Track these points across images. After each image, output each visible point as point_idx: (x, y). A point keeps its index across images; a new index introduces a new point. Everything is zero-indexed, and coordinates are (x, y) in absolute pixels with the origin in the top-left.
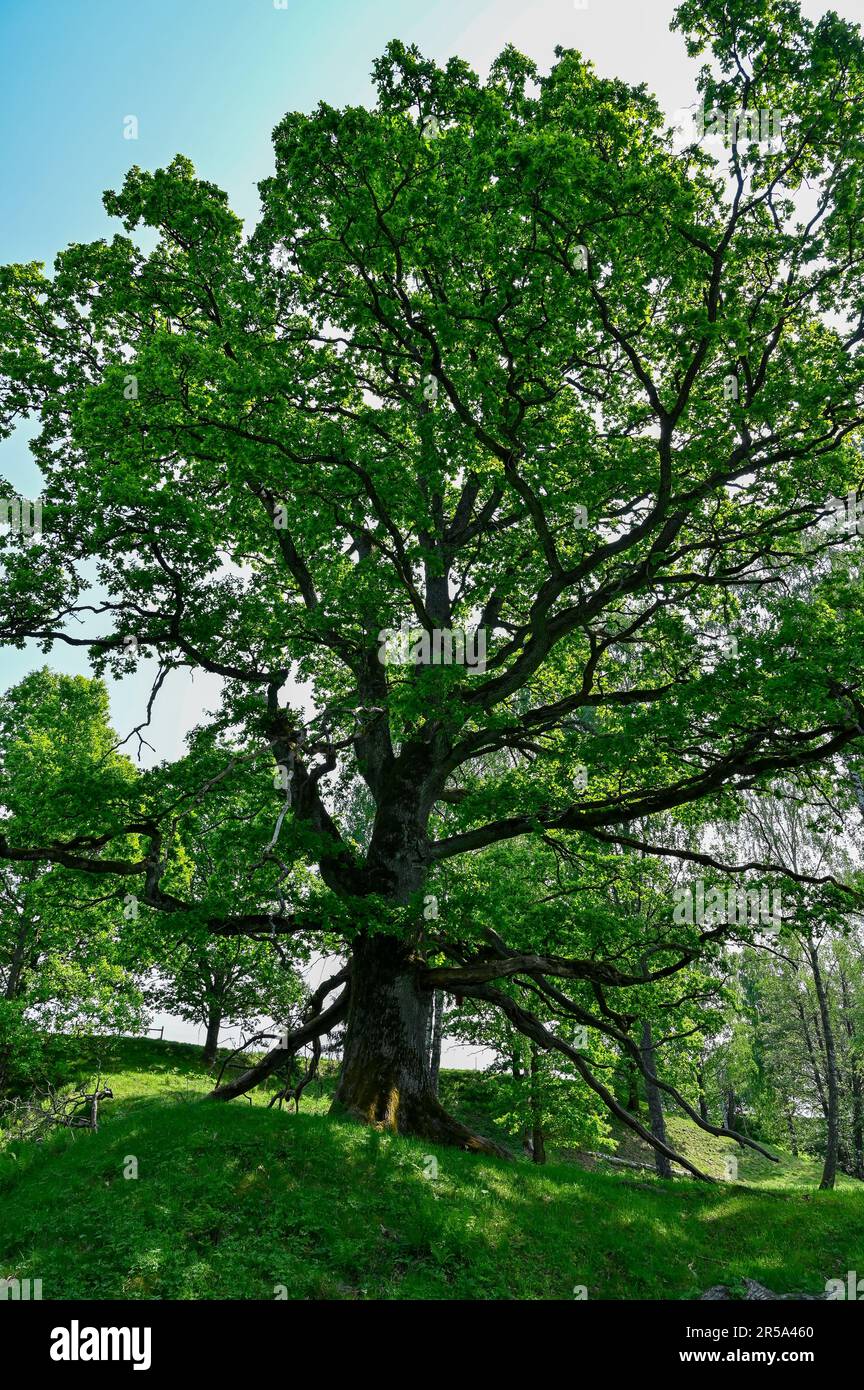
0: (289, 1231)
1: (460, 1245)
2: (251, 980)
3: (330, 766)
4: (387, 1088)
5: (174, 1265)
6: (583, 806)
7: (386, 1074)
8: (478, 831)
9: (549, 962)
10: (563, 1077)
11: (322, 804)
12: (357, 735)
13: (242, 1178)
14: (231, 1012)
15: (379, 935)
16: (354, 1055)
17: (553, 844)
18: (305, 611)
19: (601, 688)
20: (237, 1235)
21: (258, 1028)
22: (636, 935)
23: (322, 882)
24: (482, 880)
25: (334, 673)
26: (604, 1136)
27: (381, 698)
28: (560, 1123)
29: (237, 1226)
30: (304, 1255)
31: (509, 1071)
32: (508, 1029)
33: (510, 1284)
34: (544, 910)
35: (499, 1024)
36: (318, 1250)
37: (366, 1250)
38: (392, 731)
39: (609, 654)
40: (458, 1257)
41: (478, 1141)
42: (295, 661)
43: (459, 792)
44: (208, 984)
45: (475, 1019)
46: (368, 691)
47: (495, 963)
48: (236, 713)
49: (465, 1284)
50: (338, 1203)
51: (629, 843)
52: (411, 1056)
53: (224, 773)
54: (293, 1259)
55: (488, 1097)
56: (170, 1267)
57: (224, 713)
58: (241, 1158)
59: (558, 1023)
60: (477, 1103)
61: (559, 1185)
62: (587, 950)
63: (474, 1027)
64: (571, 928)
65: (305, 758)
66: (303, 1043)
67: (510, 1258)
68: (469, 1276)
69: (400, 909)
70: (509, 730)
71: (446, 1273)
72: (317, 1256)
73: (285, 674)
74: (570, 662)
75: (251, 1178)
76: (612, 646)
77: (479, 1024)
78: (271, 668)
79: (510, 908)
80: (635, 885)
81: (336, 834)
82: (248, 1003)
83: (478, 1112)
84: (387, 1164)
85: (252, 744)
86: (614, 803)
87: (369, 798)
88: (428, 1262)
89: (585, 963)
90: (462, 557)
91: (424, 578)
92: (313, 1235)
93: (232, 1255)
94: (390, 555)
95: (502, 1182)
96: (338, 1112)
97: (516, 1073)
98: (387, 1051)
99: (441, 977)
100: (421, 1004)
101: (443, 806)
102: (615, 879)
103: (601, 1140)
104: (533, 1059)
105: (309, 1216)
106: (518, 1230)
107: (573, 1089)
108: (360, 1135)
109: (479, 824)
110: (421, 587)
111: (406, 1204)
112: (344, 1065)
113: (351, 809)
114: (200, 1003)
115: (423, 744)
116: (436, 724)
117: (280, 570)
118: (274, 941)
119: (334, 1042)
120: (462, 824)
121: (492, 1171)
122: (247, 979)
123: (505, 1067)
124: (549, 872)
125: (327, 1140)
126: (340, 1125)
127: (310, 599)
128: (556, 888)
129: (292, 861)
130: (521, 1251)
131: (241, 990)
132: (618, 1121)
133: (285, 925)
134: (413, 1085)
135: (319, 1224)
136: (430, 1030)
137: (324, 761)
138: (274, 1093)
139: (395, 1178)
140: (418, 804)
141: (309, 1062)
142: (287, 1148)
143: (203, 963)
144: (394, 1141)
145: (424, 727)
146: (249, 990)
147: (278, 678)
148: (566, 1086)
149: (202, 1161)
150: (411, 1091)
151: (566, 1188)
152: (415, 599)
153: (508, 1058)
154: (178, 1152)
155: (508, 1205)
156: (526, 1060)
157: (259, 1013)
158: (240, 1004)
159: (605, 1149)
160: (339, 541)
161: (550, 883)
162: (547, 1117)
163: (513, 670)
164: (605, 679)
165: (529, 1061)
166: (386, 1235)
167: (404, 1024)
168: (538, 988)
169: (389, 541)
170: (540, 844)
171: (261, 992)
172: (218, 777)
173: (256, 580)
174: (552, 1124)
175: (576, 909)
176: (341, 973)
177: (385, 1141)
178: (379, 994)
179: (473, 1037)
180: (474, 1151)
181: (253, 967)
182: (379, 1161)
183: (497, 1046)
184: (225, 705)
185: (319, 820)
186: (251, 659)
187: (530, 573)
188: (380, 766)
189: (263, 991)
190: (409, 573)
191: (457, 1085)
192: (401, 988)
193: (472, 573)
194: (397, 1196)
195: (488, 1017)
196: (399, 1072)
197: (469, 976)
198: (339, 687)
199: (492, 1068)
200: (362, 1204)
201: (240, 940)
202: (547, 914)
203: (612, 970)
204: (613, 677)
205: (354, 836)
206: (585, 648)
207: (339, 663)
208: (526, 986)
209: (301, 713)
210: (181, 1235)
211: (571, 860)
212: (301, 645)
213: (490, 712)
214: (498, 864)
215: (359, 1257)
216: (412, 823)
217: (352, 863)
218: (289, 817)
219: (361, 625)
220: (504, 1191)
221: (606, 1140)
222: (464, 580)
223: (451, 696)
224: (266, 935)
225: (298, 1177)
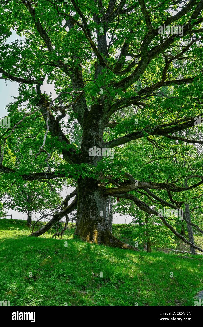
0: (60, 276)
1: (120, 277)
2: (42, 197)
3: (63, 115)
4: (93, 229)
5: (21, 287)
6: (162, 126)
7: (92, 225)
8: (122, 137)
9: (151, 184)
10: (157, 224)
11: (61, 131)
12: (73, 102)
13: (43, 260)
14: (36, 208)
15: (86, 178)
16: (80, 219)
17: (152, 142)
18: (48, 54)
19: (169, 79)
20: (42, 278)
21: (46, 213)
22: (184, 173)
23: (65, 161)
24: (125, 156)
25: (63, 79)
26: (172, 243)
27: (82, 88)
28: (157, 239)
29: (42, 275)
30: (66, 283)
31: (138, 224)
32: (137, 209)
33: (138, 288)
34: (149, 166)
35: (133, 208)
36: (71, 281)
37: (87, 280)
38: (87, 101)
39: (173, 65)
40: (119, 281)
41: (126, 246)
42: (46, 75)
43: (115, 123)
44: (26, 199)
45: (125, 207)
46: (76, 85)
47: (130, 186)
48: (25, 97)
49: (122, 289)
50: (77, 266)
51: (182, 140)
52: (100, 219)
53: (22, 120)
54: (63, 284)
55: (130, 232)
56: (20, 288)
57: (20, 97)
58: (42, 254)
59: (155, 206)
60: (126, 235)
61: (155, 258)
62: (165, 180)
63: (124, 209)
64: (159, 172)
65: (54, 113)
66: (62, 217)
67: (138, 281)
68: (124, 286)
69: (94, 168)
70: (132, 98)
71: (115, 286)
72: (71, 283)
73: (42, 80)
74: (157, 69)
75: (46, 260)
76: (174, 61)
77: (126, 208)
78: (37, 77)
79: (136, 166)
80: (183, 155)
81: (68, 142)
82: (41, 205)
83: (127, 238)
84: (94, 254)
85: (32, 109)
86: (175, 124)
87: (80, 128)
88: (109, 283)
89: (164, 184)
90: (112, 26)
91: (96, 37)
92: (68, 276)
93: (41, 283)
94: (81, 27)
95: (135, 258)
96: (76, 238)
97: (140, 224)
98: (92, 217)
99: (111, 192)
100: (103, 201)
101: (109, 129)
102: (176, 154)
103: (171, 244)
104: (146, 219)
105: (67, 271)
106: (140, 272)
107: (161, 228)
108: (84, 245)
109: (123, 135)
110: (95, 40)
111: (101, 266)
112: (77, 223)
113: (74, 133)
114: (23, 206)
115: (99, 105)
116: (104, 97)
117: (37, 36)
118: (47, 182)
119: (74, 217)
120: (116, 135)
121: (131, 254)
122: (40, 197)
123: (136, 222)
124: (151, 152)
125: (72, 247)
126: (76, 242)
127: (50, 48)
128: (153, 158)
129: (52, 152)
130: (141, 278)
131: (38, 201)
132: (177, 238)
133: (51, 175)
134: (102, 228)
135: (70, 273)
136: (108, 211)
137: (61, 114)
138: (53, 234)
139: (97, 258)
140: (99, 129)
141: (65, 223)
142: (58, 250)
143: (23, 192)
144: (96, 246)
145: (99, 98)
146: (41, 200)
147: (40, 82)
148: (158, 227)
149: (28, 255)
150: (101, 230)
151: (157, 259)
152: (93, 45)
153: (137, 219)
154: (19, 253)
155: (137, 264)
156: (144, 219)
157: (46, 208)
158: (39, 205)
159: (172, 247)
160: (60, 22)
161: (151, 157)
162: (151, 238)
163: (134, 73)
164: (171, 75)
165: (145, 219)
166: (94, 275)
167: (98, 209)
168: (147, 194)
169: (80, 21)
170: (146, 142)
171: (46, 201)
172: (20, 122)
173: (27, 41)
174: (154, 240)
175: (160, 165)
176: (74, 192)
177: (93, 247)
178: (88, 198)
179: (124, 213)
180: (125, 249)
181: (42, 193)
182: (91, 253)
183: (133, 215)
184: (20, 94)
185: (61, 137)
186: (28, 74)
187: (140, 32)
188: (83, 115)
189: (47, 201)
190: (90, 35)
191: (119, 229)
192: (96, 196)
193: (116, 34)
194: (98, 263)
195: (129, 206)
196: (97, 225)
197: (121, 190)
198: (65, 85)
199: (131, 223)
200: (85, 266)
201: (35, 182)
202: (149, 168)
203: (174, 186)
204: (174, 74)
205: (75, 143)
206: (163, 63)
207: (64, 75)
208: (142, 193)
209: (51, 95)
210: (23, 278)
211: (159, 147)
212: (48, 68)
213: (125, 91)
214: (131, 151)
215: (85, 282)
216: (97, 136)
217: (74, 153)
218: (49, 136)
219: (72, 58)
220: (136, 261)
221: (173, 244)
222: (113, 36)
223: (109, 85)
224: (45, 180)
225: (62, 259)
